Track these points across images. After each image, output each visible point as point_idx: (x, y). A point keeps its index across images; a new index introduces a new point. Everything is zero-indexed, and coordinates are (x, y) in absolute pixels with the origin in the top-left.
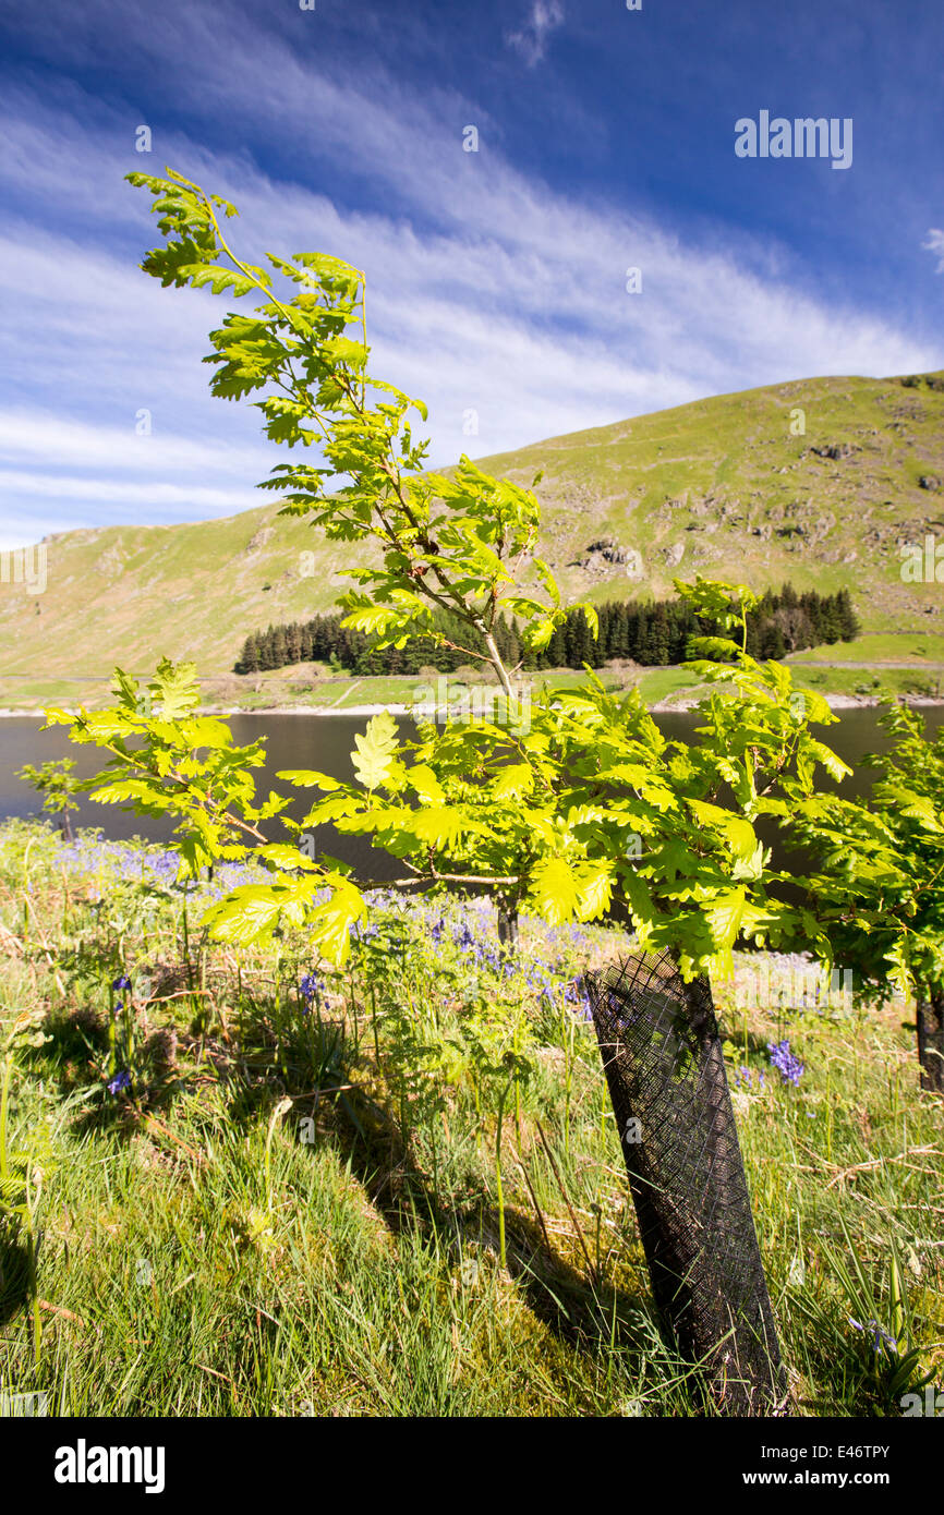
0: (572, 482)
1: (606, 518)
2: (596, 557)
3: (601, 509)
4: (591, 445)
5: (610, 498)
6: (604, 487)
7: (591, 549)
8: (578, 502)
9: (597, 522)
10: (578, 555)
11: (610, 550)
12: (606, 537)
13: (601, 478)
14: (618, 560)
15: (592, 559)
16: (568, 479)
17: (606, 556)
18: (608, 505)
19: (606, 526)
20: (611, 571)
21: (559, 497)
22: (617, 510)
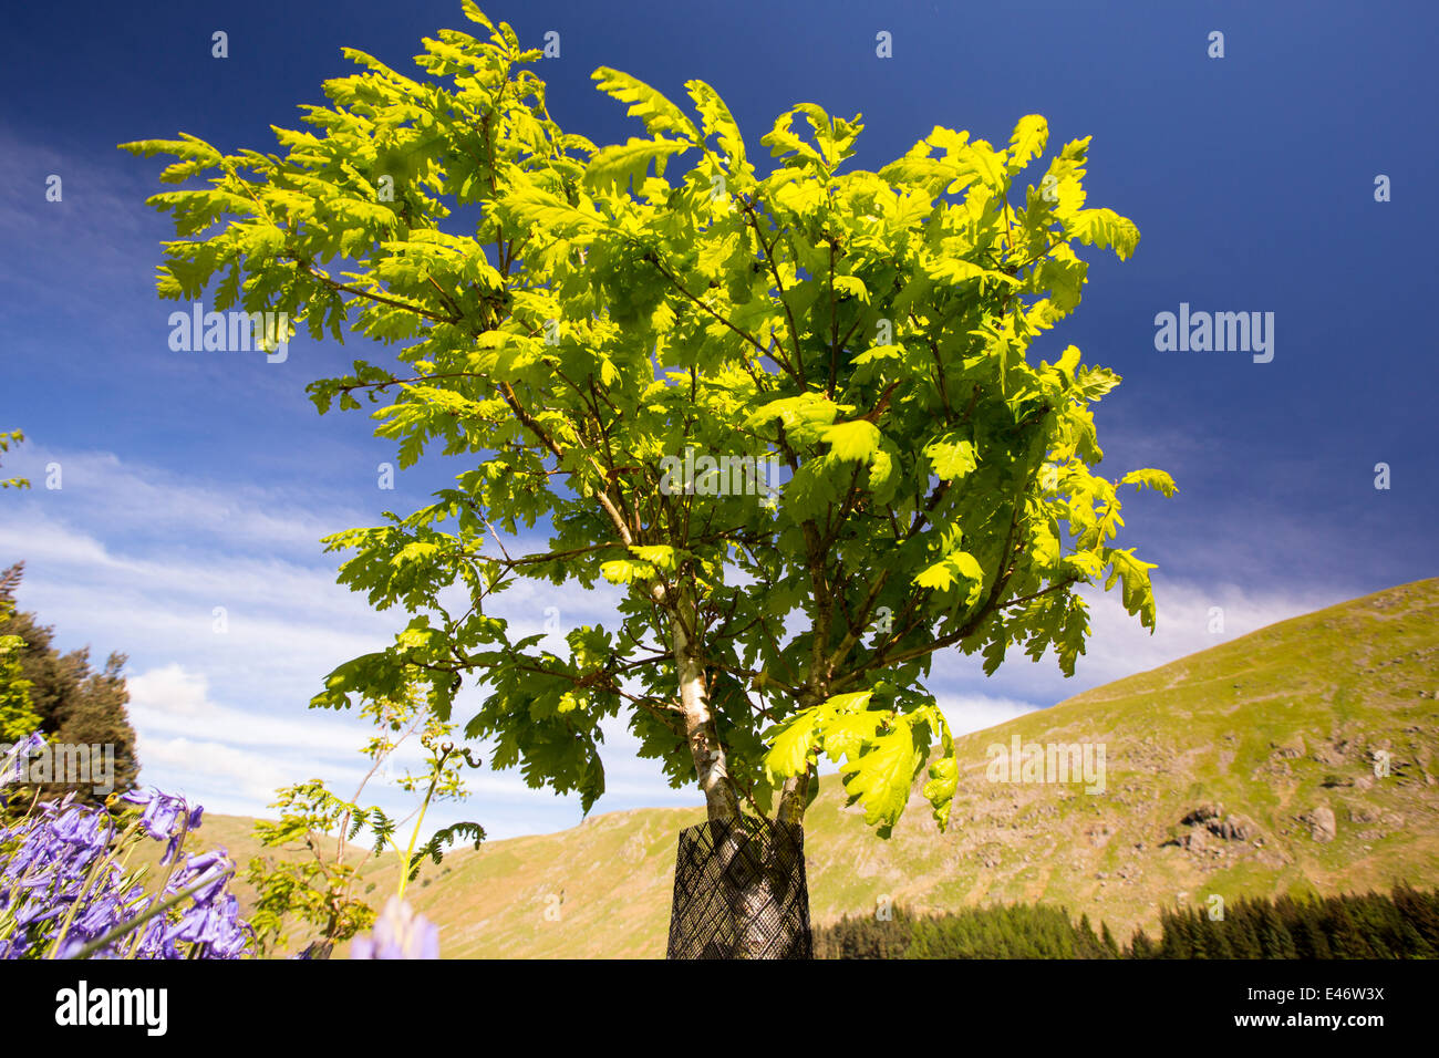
0: (1133, 738)
1: (1194, 779)
2: (1198, 833)
3: (1184, 768)
4: (1142, 693)
5: (1190, 752)
6: (1177, 739)
7: (1187, 821)
8: (1147, 761)
9: (1184, 785)
10: (1171, 831)
11: (1216, 821)
12: (1202, 803)
13: (1170, 729)
14: (1233, 834)
15: (1194, 835)
16: (1125, 734)
17: (1214, 830)
18: (1191, 761)
19: (1197, 789)
20: (1228, 853)
21: (1120, 756)
22: (1206, 766)
